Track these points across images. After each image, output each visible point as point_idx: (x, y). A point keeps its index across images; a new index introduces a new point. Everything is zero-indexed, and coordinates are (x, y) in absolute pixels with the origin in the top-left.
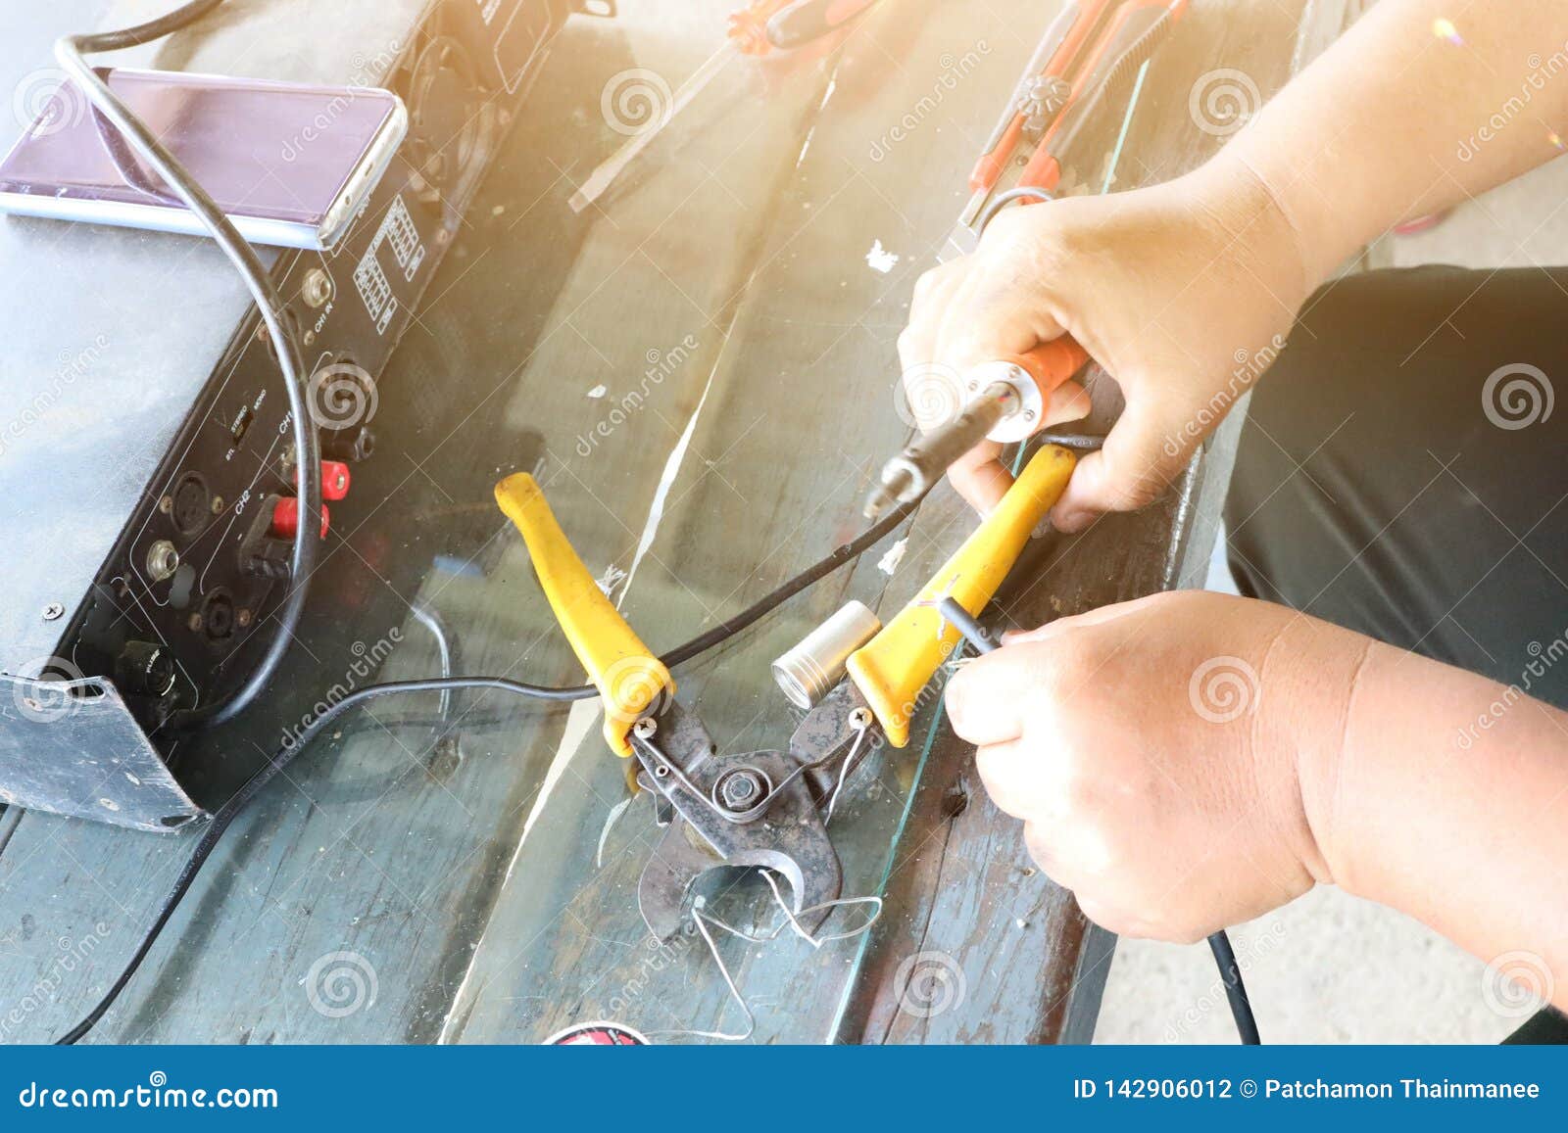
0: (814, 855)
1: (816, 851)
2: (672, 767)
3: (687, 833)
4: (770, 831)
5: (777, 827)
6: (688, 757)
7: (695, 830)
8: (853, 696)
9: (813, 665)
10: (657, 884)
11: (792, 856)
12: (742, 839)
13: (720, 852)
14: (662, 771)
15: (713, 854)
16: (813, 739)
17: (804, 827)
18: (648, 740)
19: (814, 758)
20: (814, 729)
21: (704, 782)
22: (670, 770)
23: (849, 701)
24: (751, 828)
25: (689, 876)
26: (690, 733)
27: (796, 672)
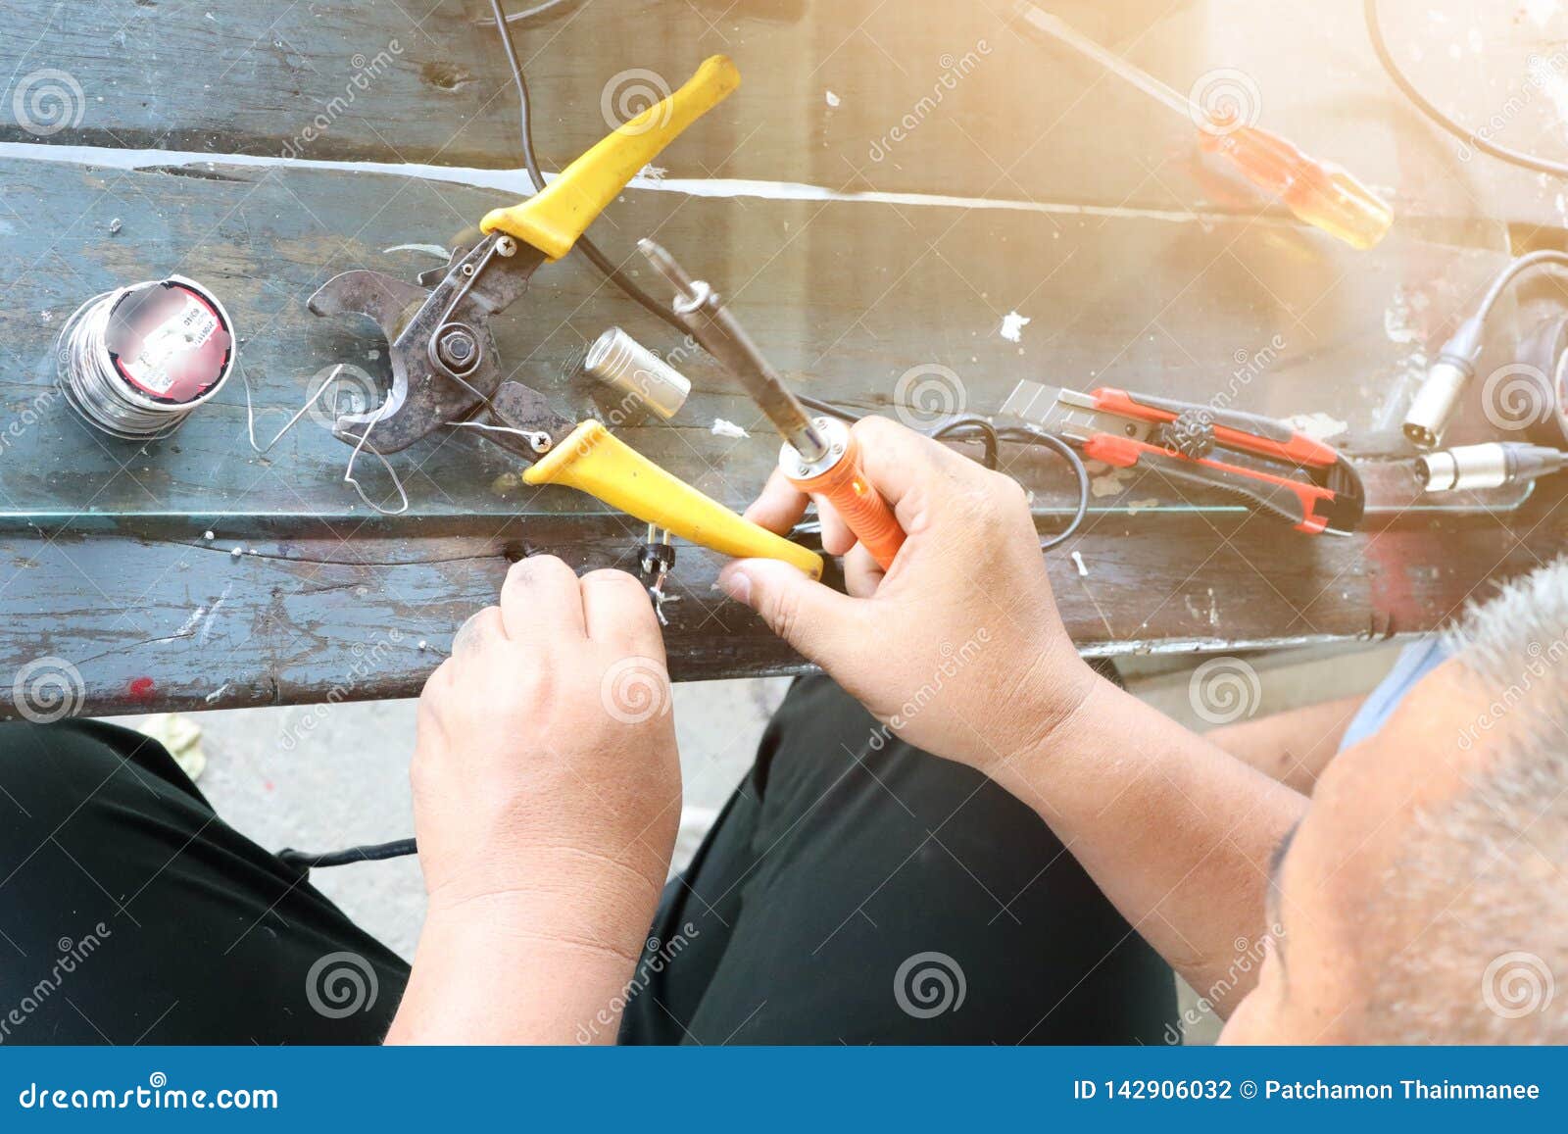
0: (408, 425)
1: (412, 426)
2: (473, 278)
3: (414, 305)
4: (425, 381)
5: (429, 387)
6: (485, 291)
7: (415, 313)
8: (562, 430)
9: (624, 365)
10: (363, 286)
11: (405, 406)
12: (414, 357)
13: (400, 337)
14: (468, 270)
15: (398, 331)
16: (517, 402)
17: (433, 412)
18: (496, 251)
19: (499, 406)
20: (526, 401)
21: (464, 311)
22: (470, 277)
23: (557, 427)
24: (424, 364)
25: (374, 314)
26: (508, 287)
27: (616, 349)
